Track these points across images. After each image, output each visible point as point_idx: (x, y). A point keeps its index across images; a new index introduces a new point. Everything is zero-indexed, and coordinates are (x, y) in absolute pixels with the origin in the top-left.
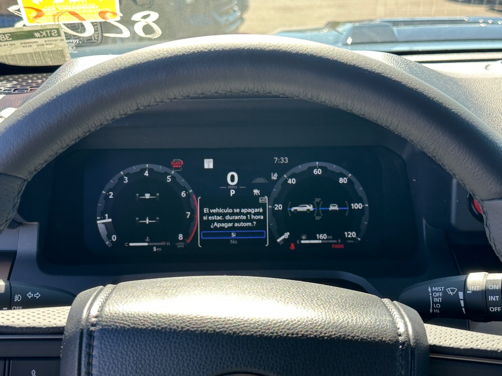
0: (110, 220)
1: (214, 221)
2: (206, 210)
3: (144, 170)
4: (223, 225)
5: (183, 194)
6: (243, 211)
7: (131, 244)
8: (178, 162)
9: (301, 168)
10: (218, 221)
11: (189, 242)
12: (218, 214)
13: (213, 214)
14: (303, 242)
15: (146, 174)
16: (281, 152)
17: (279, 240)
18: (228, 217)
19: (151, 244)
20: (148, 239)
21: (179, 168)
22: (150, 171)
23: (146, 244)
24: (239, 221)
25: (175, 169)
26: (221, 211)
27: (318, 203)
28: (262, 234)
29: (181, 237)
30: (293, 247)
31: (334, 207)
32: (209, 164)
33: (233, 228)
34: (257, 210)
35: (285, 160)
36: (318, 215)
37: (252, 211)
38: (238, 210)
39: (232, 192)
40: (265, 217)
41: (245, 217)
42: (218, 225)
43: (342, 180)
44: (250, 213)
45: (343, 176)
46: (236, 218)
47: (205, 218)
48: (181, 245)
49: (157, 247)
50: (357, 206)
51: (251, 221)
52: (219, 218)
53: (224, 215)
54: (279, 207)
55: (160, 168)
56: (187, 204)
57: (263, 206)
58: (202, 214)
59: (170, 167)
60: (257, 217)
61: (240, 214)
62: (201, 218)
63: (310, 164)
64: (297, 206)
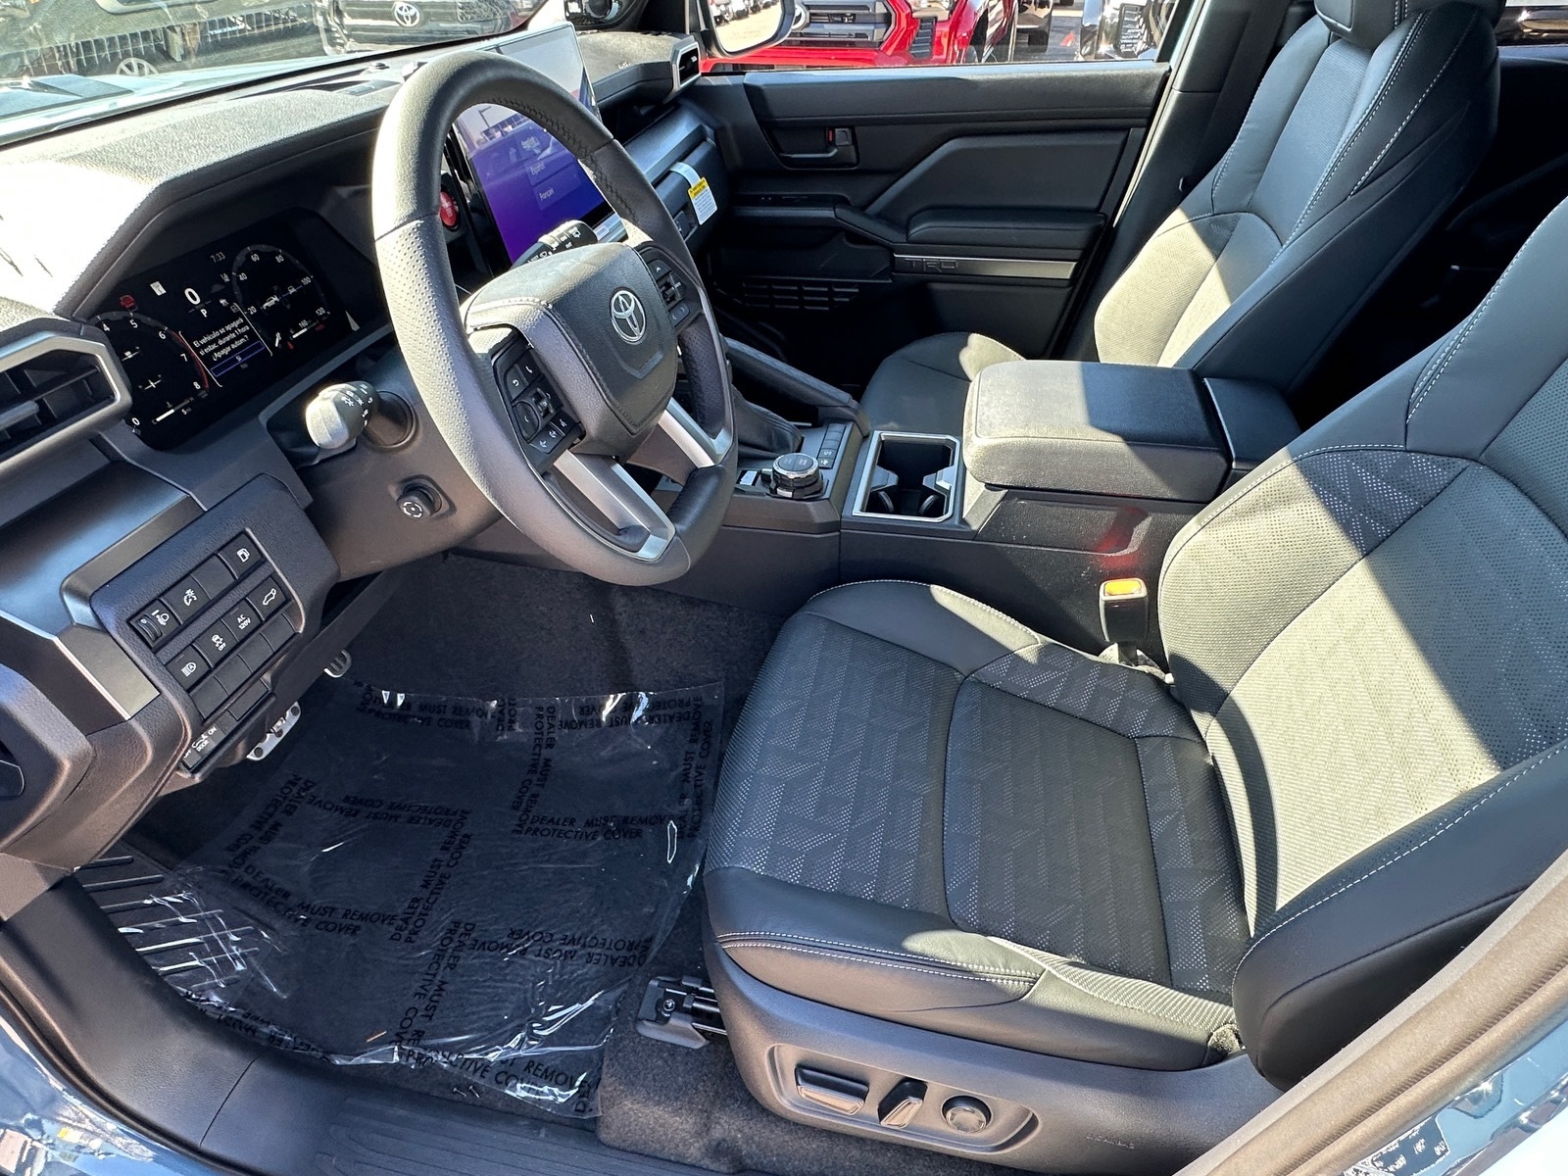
1: (212, 352)
2: (196, 344)
4: (223, 352)
5: (162, 336)
6: (228, 328)
7: (158, 419)
8: (128, 300)
9: (240, 259)
10: (216, 350)
11: (207, 386)
12: (210, 343)
13: (204, 346)
14: (294, 337)
15: (107, 329)
17: (277, 345)
18: (221, 342)
19: (177, 408)
20: (170, 406)
21: (134, 307)
22: (108, 322)
23: (172, 411)
24: (232, 341)
25: (131, 309)
26: (210, 338)
27: (278, 291)
28: (259, 346)
29: (196, 385)
30: (291, 346)
31: (292, 291)
32: (159, 289)
33: (233, 352)
34: (238, 322)
35: (221, 256)
36: (286, 303)
37: (235, 324)
38: (222, 331)
39: (204, 312)
40: (250, 326)
41: (234, 335)
42: (218, 355)
43: (279, 259)
44: (234, 328)
45: (277, 254)
46: (228, 338)
47: (202, 353)
48: (204, 395)
49: (185, 408)
50: (306, 281)
51: (241, 336)
52: (214, 346)
53: (215, 341)
54: (253, 310)
55: (115, 316)
56: (172, 348)
57: (239, 315)
58: (197, 350)
59: (124, 309)
60: (243, 330)
61: (227, 333)
62: (199, 355)
63: (244, 253)
64: (266, 302)
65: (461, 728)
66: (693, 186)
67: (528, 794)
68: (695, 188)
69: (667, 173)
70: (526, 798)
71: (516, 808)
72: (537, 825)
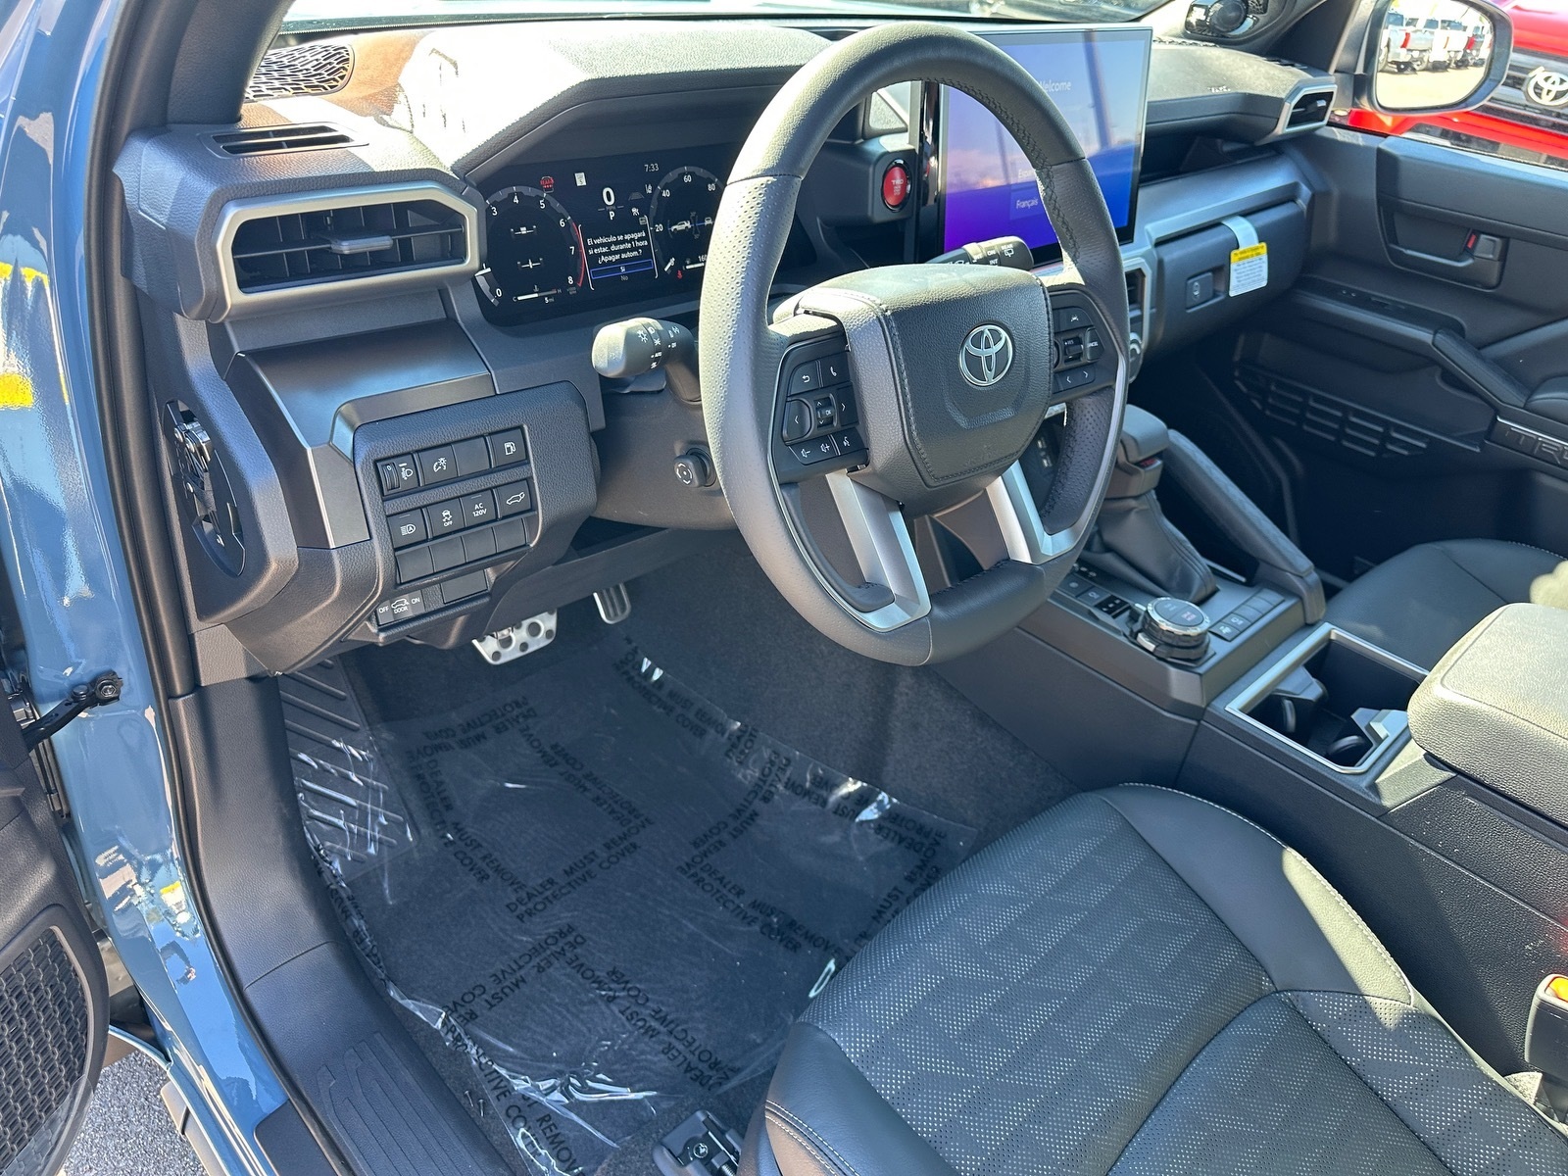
0: (489, 270)
1: (600, 255)
2: (590, 242)
3: (512, 196)
4: (610, 258)
5: (562, 223)
6: (627, 237)
7: (520, 298)
8: (548, 181)
9: (672, 176)
10: (605, 254)
11: (580, 285)
12: (603, 245)
13: (597, 246)
14: (688, 267)
15: (516, 200)
16: (651, 157)
17: (666, 269)
18: (613, 248)
19: (542, 294)
20: (536, 290)
21: (550, 189)
22: (520, 195)
23: (536, 295)
24: (625, 251)
25: (547, 189)
26: (605, 240)
27: (694, 219)
28: (650, 264)
29: (570, 280)
30: (680, 275)
31: (708, 222)
32: (581, 180)
33: (621, 261)
34: (640, 235)
35: (655, 167)
36: (696, 233)
37: (636, 236)
38: (621, 238)
39: (612, 215)
40: (649, 242)
41: (629, 246)
42: (605, 259)
43: (711, 188)
44: (633, 239)
45: (711, 182)
46: (622, 247)
47: (591, 252)
48: (572, 291)
49: (549, 297)
51: (636, 249)
52: (605, 250)
53: (608, 245)
54: (660, 228)
55: (529, 191)
56: (567, 238)
57: (644, 228)
58: (587, 248)
59: (540, 188)
60: (641, 244)
61: (624, 241)
62: (587, 253)
63: (679, 170)
64: (676, 224)
65: (694, 734)
66: (1241, 249)
67: (716, 838)
68: (1244, 252)
69: (1216, 224)
70: (711, 841)
71: (696, 844)
72: (705, 875)
